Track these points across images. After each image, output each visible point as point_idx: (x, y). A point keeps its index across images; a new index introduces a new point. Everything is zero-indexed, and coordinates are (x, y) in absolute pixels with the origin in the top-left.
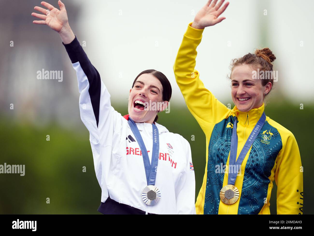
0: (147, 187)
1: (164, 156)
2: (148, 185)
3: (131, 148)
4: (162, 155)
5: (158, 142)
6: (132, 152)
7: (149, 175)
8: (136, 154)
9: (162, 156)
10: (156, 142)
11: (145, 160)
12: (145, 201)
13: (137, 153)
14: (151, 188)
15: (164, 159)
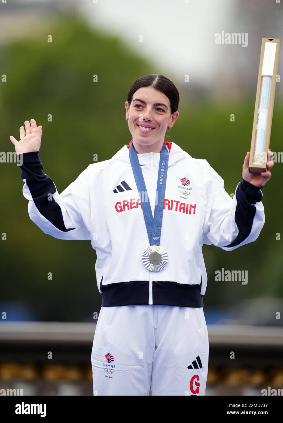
0: (148, 248)
1: (170, 204)
2: (151, 245)
3: (124, 202)
4: (167, 202)
5: (164, 184)
6: (126, 207)
7: (152, 232)
8: (132, 208)
9: (167, 204)
10: (162, 183)
11: (146, 213)
12: (146, 266)
13: (133, 206)
14: (154, 248)
15: (169, 209)
